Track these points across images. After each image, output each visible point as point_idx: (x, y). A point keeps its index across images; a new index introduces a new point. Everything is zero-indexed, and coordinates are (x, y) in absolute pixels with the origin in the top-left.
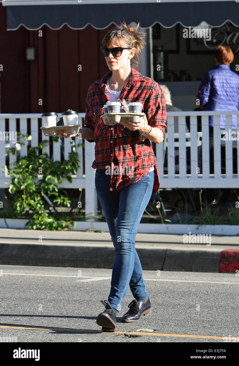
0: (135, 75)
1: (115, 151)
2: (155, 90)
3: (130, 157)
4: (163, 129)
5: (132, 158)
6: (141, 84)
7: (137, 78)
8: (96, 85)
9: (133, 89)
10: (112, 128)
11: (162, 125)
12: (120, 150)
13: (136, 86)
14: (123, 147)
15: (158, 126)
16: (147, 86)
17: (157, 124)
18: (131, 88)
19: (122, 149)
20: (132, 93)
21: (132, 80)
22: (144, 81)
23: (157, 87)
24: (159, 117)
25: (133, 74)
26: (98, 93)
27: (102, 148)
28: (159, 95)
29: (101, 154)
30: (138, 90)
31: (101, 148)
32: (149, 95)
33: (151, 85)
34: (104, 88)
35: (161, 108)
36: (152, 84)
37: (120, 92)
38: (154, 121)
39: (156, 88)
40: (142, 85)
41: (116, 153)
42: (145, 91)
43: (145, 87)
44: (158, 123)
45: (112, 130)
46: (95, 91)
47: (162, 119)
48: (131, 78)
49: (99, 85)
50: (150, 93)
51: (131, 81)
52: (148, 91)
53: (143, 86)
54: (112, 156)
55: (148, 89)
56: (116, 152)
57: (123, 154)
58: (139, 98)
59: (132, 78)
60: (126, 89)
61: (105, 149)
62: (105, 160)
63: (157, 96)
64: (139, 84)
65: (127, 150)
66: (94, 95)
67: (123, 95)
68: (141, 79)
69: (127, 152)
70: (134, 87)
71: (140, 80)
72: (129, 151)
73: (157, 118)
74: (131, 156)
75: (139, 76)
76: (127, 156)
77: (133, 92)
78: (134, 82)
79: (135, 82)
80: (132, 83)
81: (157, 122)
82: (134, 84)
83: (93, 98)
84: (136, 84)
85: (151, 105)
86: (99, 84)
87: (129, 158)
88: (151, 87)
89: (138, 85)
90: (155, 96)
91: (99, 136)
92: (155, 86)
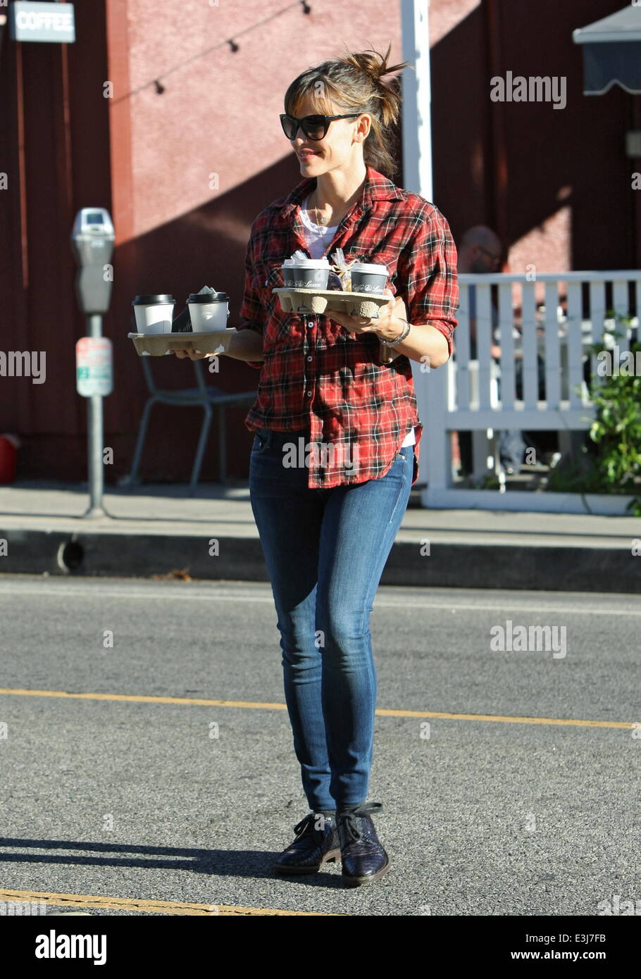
0: (377, 184)
1: (318, 382)
2: (428, 223)
3: (360, 399)
4: (446, 329)
5: (366, 401)
6: (391, 208)
7: (383, 193)
8: (273, 212)
9: (369, 221)
10: (312, 323)
11: (445, 317)
12: (332, 381)
13: (379, 213)
14: (341, 374)
15: (434, 322)
16: (406, 212)
17: (431, 314)
18: (363, 218)
19: (337, 377)
20: (367, 230)
21: (369, 198)
22: (400, 201)
23: (435, 216)
24: (435, 295)
25: (371, 182)
26: (276, 231)
27: (284, 375)
28: (438, 236)
29: (280, 391)
30: (384, 223)
31: (282, 374)
32: (412, 236)
33: (419, 211)
34: (294, 217)
35: (443, 273)
36: (420, 208)
37: (335, 229)
38: (422, 307)
39: (430, 220)
40: (395, 211)
41: (323, 388)
42: (403, 227)
43: (401, 215)
44: (434, 313)
45: (312, 329)
46: (270, 225)
47: (444, 302)
48: (366, 191)
49: (282, 211)
50: (415, 231)
51: (366, 199)
52: (410, 226)
53: (397, 213)
54: (309, 396)
55: (408, 221)
56: (322, 384)
57: (340, 391)
58: (386, 244)
59: (369, 192)
60: (352, 220)
61: (291, 378)
62: (292, 406)
63: (433, 239)
64: (385, 208)
65: (352, 382)
66: (266, 237)
67: (343, 237)
68: (393, 196)
69: (350, 387)
70: (372, 216)
71: (388, 198)
72: (359, 384)
73: (431, 299)
74: (362, 398)
75: (387, 188)
76: (353, 397)
77: (371, 227)
78: (373, 202)
79: (376, 202)
80: (367, 205)
81: (430, 311)
82: (373, 208)
83: (263, 245)
84: (378, 207)
85: (415, 262)
86: (281, 208)
87: (358, 402)
88: (417, 216)
89: (383, 211)
90: (428, 240)
91: (277, 343)
92: (427, 214)
